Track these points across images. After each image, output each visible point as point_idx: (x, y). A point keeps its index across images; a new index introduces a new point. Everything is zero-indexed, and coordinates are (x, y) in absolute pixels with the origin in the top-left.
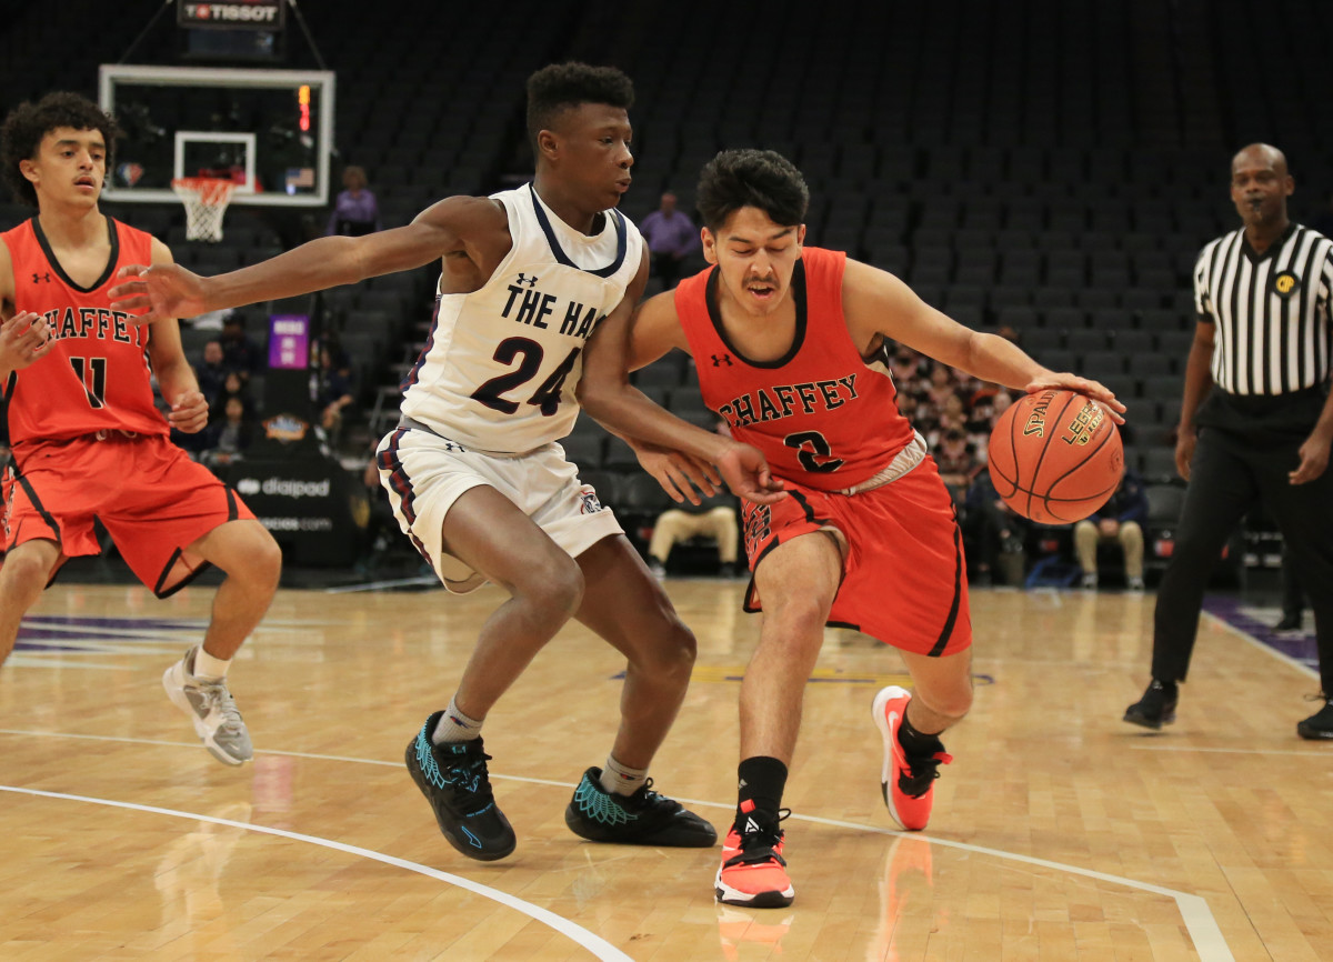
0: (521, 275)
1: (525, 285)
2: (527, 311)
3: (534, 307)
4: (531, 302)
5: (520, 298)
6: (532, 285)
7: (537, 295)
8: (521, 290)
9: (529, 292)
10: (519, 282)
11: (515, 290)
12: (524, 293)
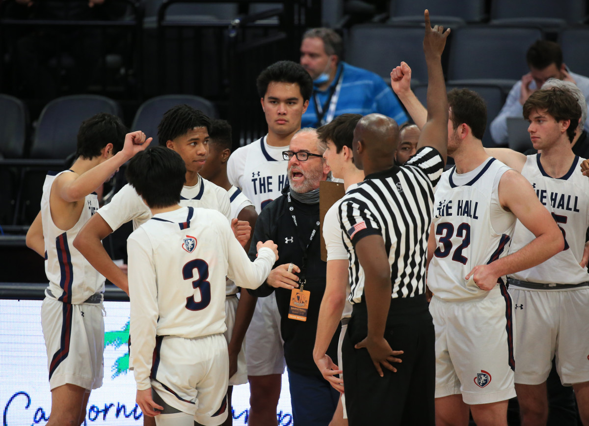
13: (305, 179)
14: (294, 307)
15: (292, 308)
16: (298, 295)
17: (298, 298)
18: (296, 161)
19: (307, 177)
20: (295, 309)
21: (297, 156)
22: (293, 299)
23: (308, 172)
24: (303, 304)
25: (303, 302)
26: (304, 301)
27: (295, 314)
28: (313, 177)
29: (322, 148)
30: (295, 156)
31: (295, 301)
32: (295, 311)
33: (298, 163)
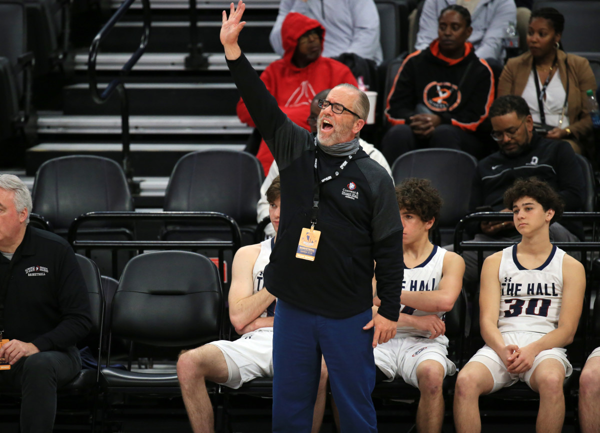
13: (335, 131)
14: (303, 247)
15: (300, 248)
16: (309, 235)
17: (308, 237)
18: (330, 112)
19: (336, 130)
20: (304, 248)
21: (332, 108)
22: (303, 238)
23: (339, 124)
24: (313, 244)
25: (312, 242)
26: (314, 241)
27: (303, 253)
28: (343, 131)
29: (358, 107)
30: (330, 106)
31: (305, 241)
32: (303, 250)
33: (331, 114)
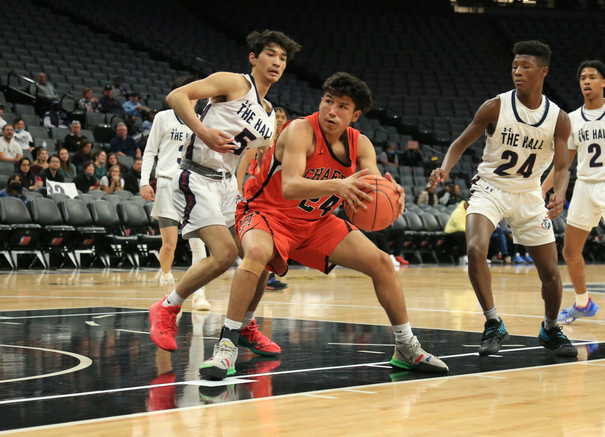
0: (505, 128)
1: (507, 132)
2: (510, 140)
3: (512, 139)
4: (511, 137)
5: (506, 137)
6: (510, 131)
7: (513, 135)
8: (506, 134)
9: (509, 134)
10: (505, 131)
11: (504, 134)
12: (508, 134)
